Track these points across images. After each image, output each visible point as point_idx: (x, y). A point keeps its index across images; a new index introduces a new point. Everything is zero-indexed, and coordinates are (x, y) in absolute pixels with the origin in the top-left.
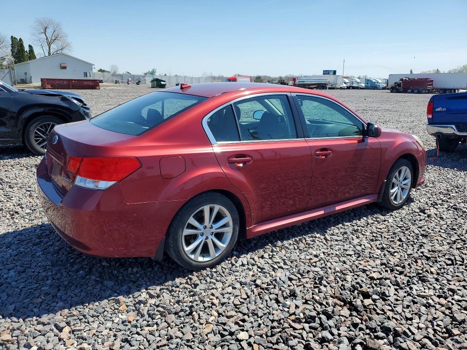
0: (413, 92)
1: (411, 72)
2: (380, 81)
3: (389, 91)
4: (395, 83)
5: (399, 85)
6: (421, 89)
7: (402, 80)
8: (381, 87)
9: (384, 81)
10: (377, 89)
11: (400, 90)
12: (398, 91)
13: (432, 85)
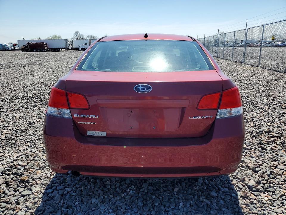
0: (37, 51)
1: (23, 39)
2: (8, 45)
3: (21, 51)
4: (24, 46)
5: (27, 47)
6: (41, 49)
7: (28, 43)
8: (10, 49)
9: (11, 45)
10: (8, 50)
11: (29, 50)
12: (27, 51)
13: (47, 46)
